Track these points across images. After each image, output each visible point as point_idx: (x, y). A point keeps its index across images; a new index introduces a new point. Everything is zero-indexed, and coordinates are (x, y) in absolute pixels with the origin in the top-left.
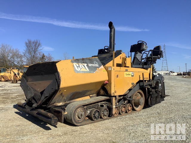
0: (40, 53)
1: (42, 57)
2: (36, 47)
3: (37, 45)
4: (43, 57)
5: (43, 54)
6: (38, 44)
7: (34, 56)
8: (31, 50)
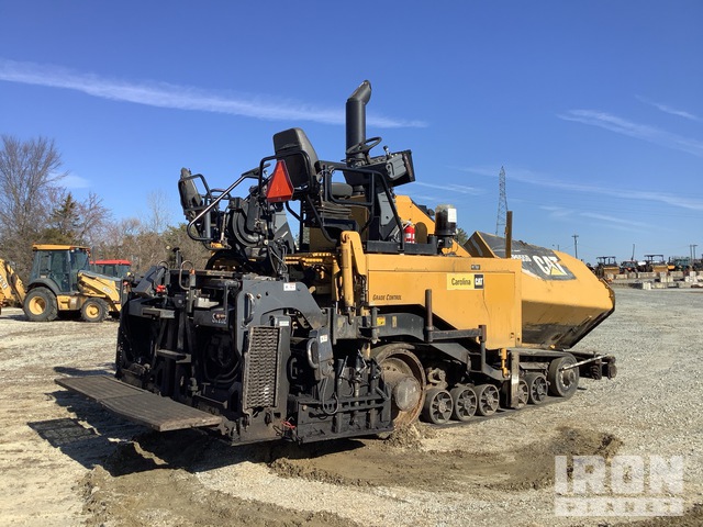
0: (52, 191)
1: (60, 208)
2: (40, 169)
3: (43, 160)
4: (66, 210)
5: (65, 197)
6: (45, 154)
7: (28, 206)
8: (18, 179)
